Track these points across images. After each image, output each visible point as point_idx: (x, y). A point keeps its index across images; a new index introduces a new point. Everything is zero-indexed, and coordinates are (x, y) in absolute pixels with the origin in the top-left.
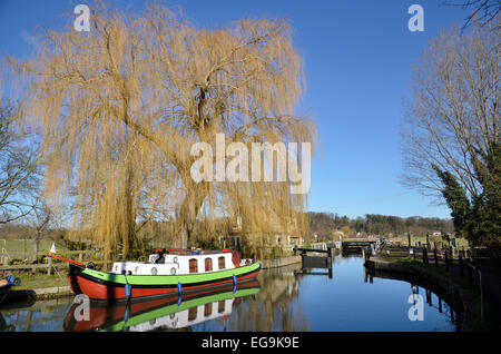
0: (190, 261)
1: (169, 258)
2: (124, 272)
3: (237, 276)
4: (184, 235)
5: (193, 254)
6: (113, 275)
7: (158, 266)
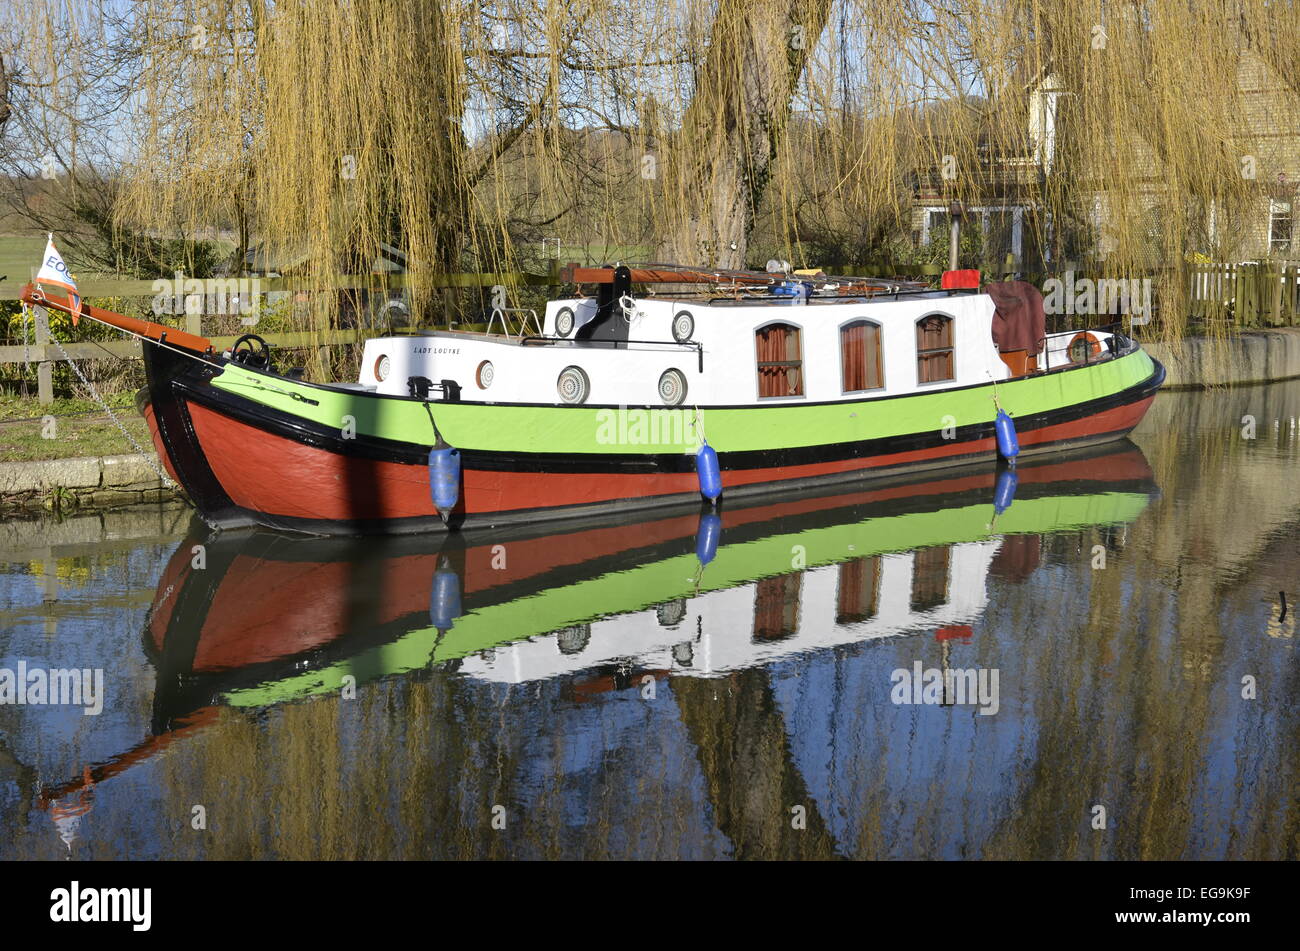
0: (763, 333)
1: (649, 317)
2: (419, 388)
3: (1021, 424)
4: (725, 196)
5: (776, 293)
6: (367, 403)
7: (595, 360)
